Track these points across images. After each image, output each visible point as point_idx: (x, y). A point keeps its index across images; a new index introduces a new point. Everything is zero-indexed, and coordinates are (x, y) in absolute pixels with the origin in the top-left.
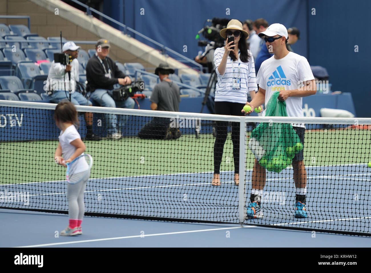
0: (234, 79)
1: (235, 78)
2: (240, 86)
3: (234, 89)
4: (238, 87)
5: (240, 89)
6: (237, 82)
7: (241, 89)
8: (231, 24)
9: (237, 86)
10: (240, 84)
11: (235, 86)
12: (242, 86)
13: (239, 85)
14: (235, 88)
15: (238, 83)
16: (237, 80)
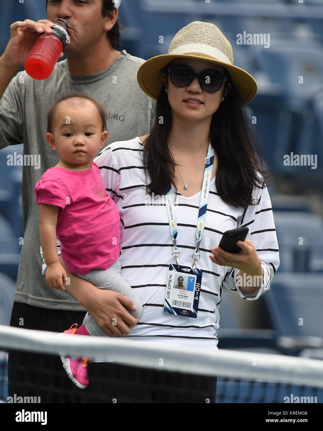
0: (174, 273)
1: (179, 268)
2: (196, 303)
3: (171, 313)
4: (188, 305)
5: (194, 316)
6: (185, 283)
7: (199, 314)
8: (190, 39)
9: (183, 300)
10: (197, 295)
11: (175, 302)
12: (204, 303)
13: (190, 297)
14: (176, 309)
15: (190, 288)
16: (186, 276)
